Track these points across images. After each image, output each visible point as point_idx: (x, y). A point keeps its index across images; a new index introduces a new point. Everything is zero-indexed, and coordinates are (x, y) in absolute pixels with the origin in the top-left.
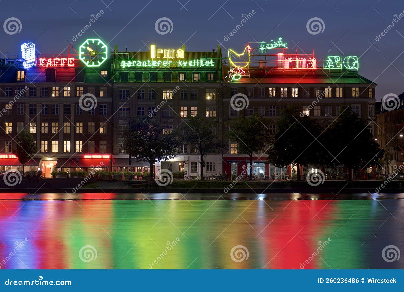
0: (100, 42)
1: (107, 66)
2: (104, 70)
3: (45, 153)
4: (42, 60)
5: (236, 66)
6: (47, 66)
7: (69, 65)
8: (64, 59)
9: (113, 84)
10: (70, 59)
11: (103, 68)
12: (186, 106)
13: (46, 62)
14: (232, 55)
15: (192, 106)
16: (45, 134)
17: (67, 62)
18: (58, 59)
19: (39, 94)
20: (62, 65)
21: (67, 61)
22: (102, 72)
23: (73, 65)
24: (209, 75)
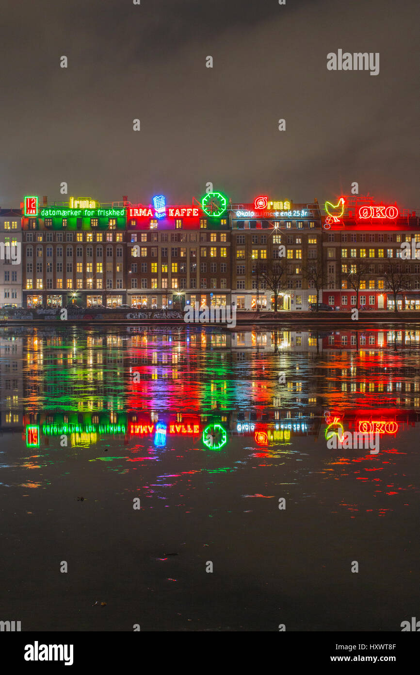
0: (220, 195)
1: (226, 215)
2: (224, 219)
3: (175, 289)
4: (171, 211)
5: (332, 216)
6: (175, 215)
7: (194, 215)
8: (189, 209)
9: (232, 230)
10: (194, 210)
11: (222, 217)
12: (291, 249)
13: (174, 212)
14: (329, 207)
15: (297, 249)
16: (175, 273)
17: (192, 212)
18: (185, 210)
19: (169, 239)
20: (188, 215)
21: (186, 211)
22: (222, 221)
23: (197, 215)
24: (311, 223)
